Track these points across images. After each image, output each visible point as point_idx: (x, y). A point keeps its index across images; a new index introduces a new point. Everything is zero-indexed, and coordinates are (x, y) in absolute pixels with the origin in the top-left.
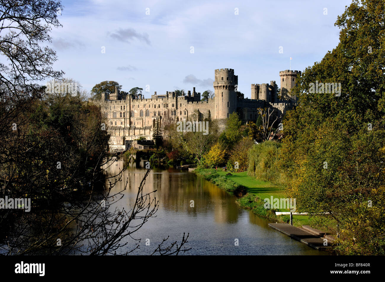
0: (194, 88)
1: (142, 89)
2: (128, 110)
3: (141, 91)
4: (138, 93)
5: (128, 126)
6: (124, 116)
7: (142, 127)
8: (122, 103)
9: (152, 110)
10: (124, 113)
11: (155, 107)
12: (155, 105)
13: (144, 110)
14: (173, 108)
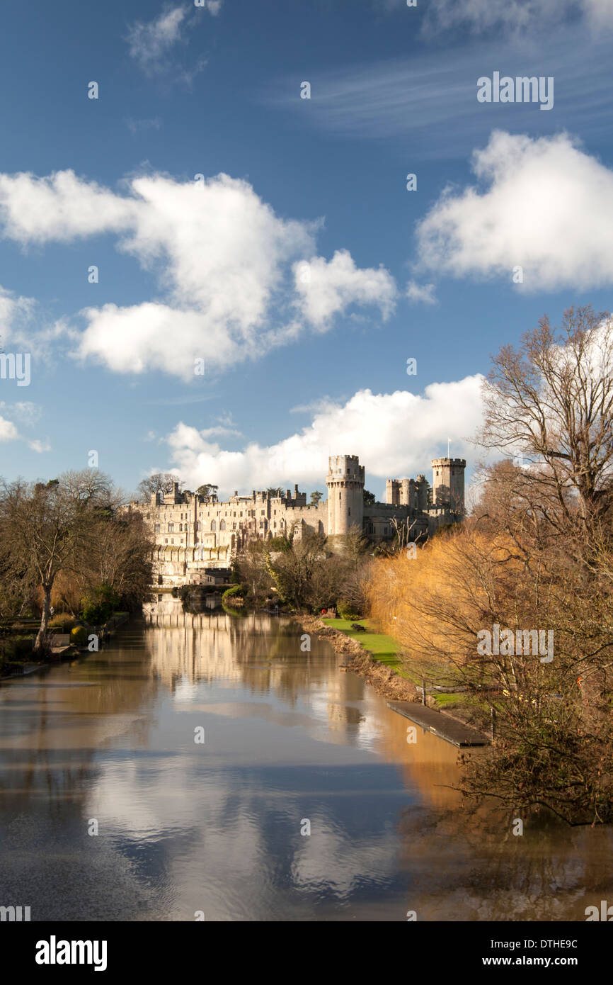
0: (297, 486)
1: (216, 487)
2: (193, 520)
3: (215, 489)
4: (211, 492)
5: (192, 545)
6: (186, 530)
7: (214, 547)
8: (183, 508)
9: (229, 520)
10: (186, 524)
11: (235, 515)
12: (235, 513)
13: (217, 520)
14: (263, 517)
